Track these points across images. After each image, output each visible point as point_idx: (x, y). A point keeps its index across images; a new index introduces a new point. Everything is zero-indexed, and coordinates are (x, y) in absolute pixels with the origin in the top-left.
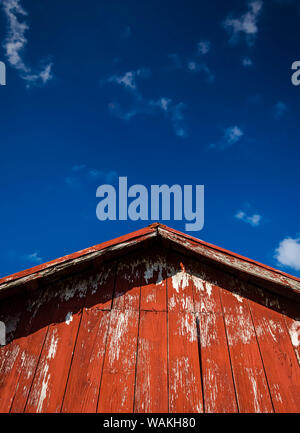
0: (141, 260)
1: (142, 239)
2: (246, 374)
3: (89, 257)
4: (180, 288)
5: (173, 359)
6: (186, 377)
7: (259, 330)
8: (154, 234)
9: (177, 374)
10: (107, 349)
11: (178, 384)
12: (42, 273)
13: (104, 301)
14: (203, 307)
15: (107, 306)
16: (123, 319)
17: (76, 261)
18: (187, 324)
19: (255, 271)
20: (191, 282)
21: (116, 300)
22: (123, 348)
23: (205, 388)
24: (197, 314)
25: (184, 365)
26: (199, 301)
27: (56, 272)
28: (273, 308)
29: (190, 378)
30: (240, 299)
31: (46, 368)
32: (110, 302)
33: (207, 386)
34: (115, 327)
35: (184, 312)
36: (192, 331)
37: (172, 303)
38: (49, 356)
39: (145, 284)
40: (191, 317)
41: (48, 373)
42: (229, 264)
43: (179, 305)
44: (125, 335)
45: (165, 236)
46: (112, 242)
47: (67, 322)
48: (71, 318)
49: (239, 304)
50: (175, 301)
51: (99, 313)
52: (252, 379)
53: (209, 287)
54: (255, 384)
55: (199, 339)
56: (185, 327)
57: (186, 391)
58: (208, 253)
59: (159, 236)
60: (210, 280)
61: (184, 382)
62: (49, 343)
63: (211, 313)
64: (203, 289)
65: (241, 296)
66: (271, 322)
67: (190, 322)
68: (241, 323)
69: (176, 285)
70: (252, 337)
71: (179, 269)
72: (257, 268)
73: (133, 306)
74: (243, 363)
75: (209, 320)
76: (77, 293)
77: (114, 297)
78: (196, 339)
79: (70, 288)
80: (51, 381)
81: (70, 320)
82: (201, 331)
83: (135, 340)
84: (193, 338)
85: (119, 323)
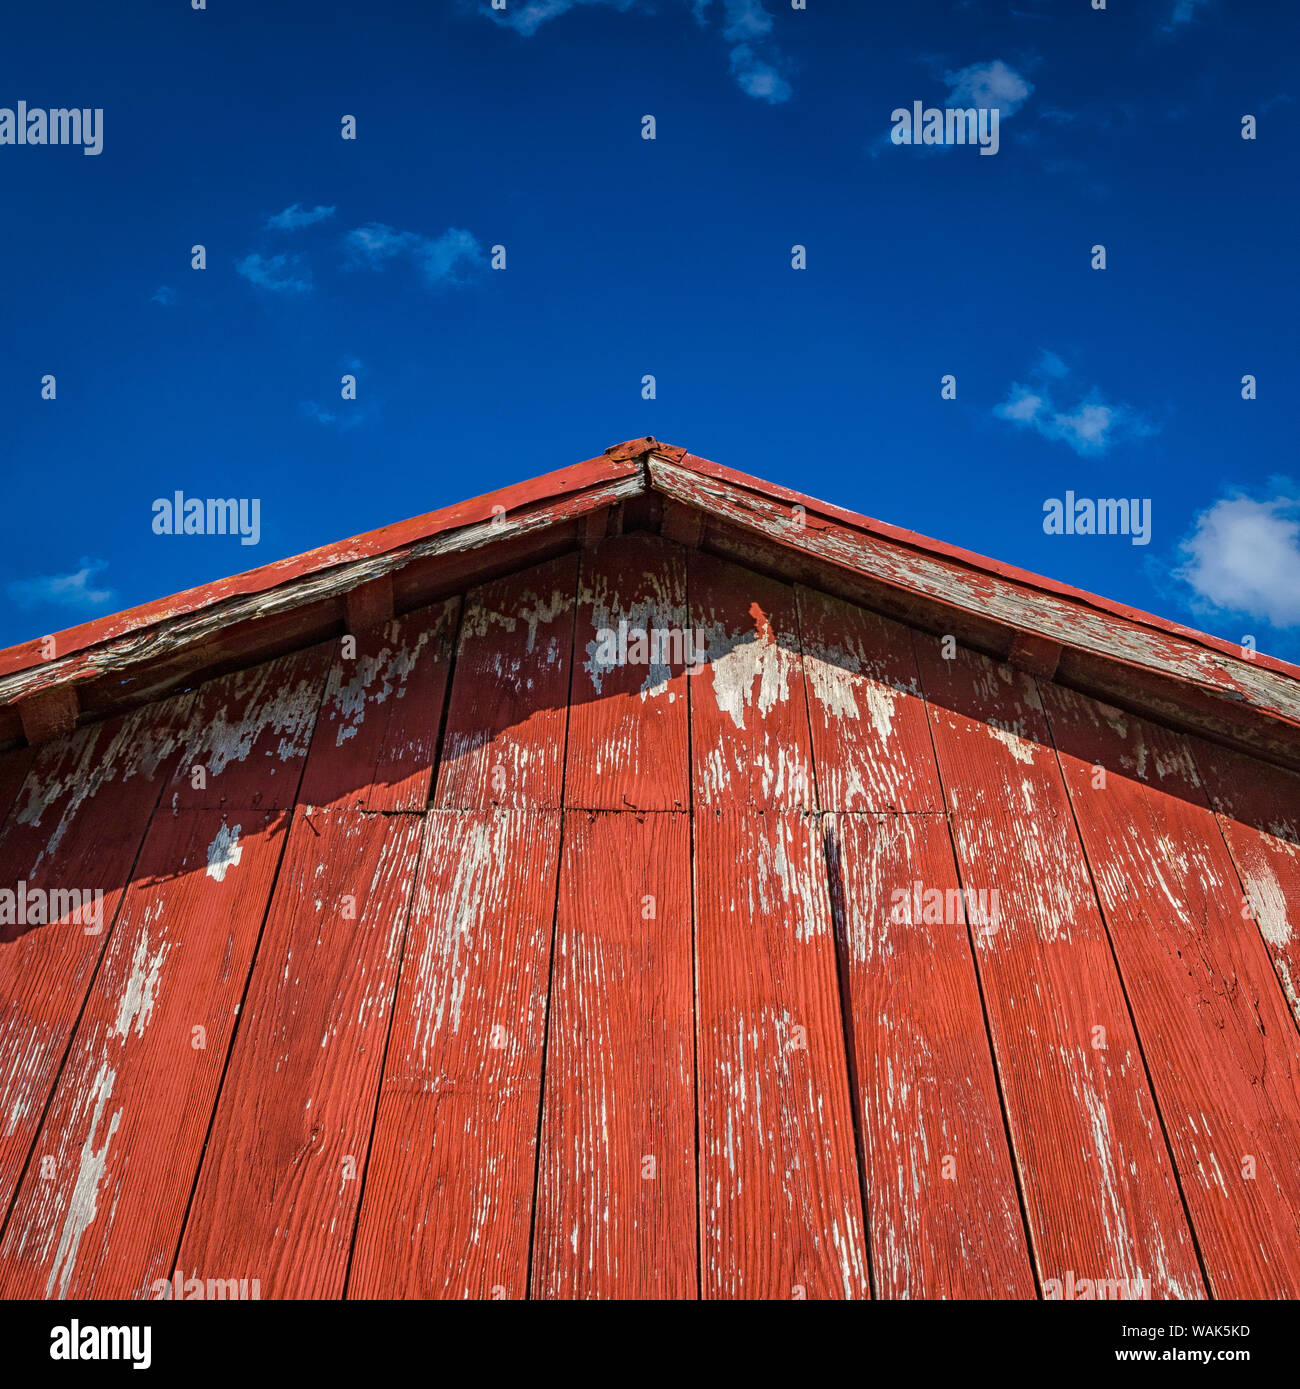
0: (571, 591)
1: (577, 505)
2: (1058, 1075)
3: (327, 584)
4: (750, 711)
5: (718, 1020)
6: (780, 1096)
7: (1113, 883)
8: (632, 487)
9: (740, 1088)
10: (404, 985)
11: (744, 1130)
12: (101, 658)
13: (395, 774)
14: (855, 786)
15: (410, 792)
16: (482, 848)
17: (267, 602)
18: (782, 865)
19: (1087, 633)
20: (800, 685)
21: (450, 769)
22: (479, 977)
23: (870, 1145)
24: (831, 819)
25: (769, 1045)
26: (837, 762)
27: (166, 654)
28: (1172, 785)
29: (799, 1103)
30: (1022, 752)
31: (104, 1084)
32: (423, 778)
33: (882, 1134)
34: (445, 884)
35: (768, 811)
36: (809, 892)
37: (716, 775)
38: (122, 1026)
39: (590, 696)
40: (801, 834)
41: (111, 1106)
42: (973, 605)
43: (745, 784)
44: (490, 922)
45: (680, 492)
46: (439, 520)
47: (216, 871)
48: (236, 853)
49: (1016, 770)
50: (730, 765)
51: (370, 826)
52: (1089, 1095)
53: (882, 704)
54: (1100, 1117)
55: (838, 927)
56: (774, 880)
57: (783, 1164)
58: (876, 562)
59: (653, 494)
60: (889, 676)
61: (773, 1119)
62: (123, 967)
63: (894, 811)
64: (853, 710)
65: (1027, 738)
66: (1165, 845)
67: (797, 853)
68: (1032, 852)
69: (729, 701)
70: (1080, 911)
71: (745, 629)
72: (1094, 621)
73: (530, 791)
74: (1043, 1024)
75: (883, 842)
76: (268, 738)
77: (439, 754)
78: (824, 927)
79: (234, 718)
80: (126, 1143)
81: (226, 860)
82: (850, 894)
83: (537, 940)
84: (813, 924)
85: (468, 866)
